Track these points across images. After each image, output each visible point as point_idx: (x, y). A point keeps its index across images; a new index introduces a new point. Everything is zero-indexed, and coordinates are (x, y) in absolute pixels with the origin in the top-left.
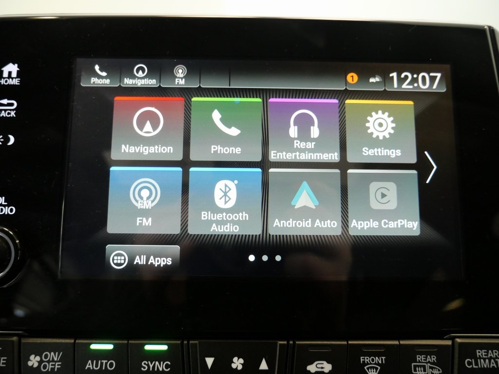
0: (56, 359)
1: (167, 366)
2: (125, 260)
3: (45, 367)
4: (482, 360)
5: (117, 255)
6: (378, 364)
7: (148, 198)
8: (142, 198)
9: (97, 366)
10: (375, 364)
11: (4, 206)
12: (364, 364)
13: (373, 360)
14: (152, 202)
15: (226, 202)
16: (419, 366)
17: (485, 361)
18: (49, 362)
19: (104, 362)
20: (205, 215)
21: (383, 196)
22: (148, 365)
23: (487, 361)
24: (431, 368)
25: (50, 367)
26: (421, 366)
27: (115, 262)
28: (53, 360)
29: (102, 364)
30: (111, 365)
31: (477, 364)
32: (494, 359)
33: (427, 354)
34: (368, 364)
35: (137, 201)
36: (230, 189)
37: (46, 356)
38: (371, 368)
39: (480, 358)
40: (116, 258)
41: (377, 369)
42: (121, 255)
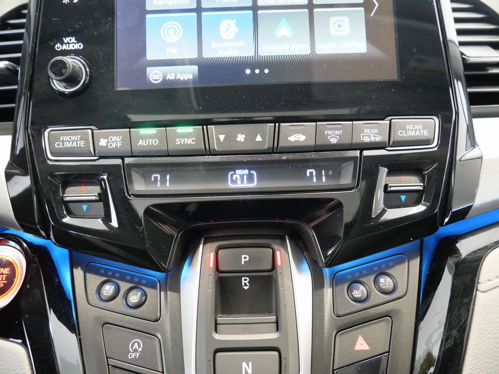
0: (118, 140)
1: (193, 141)
2: (160, 77)
3: (111, 145)
4: (410, 131)
5: (155, 74)
6: (338, 135)
7: (174, 35)
8: (169, 35)
9: (146, 143)
10: (335, 135)
11: (75, 43)
12: (328, 135)
13: (334, 133)
14: (177, 37)
15: (228, 35)
16: (366, 136)
17: (412, 132)
18: (113, 142)
19: (151, 140)
20: (214, 44)
21: (340, 26)
22: (180, 141)
23: (414, 131)
24: (374, 136)
25: (115, 145)
26: (367, 135)
27: (154, 78)
28: (116, 141)
29: (149, 142)
30: (155, 142)
31: (406, 133)
32: (419, 130)
33: (371, 128)
34: (330, 135)
35: (166, 37)
36: (231, 26)
37: (111, 139)
38: (332, 137)
39: (409, 130)
40: (154, 76)
41: (336, 138)
42: (157, 74)
